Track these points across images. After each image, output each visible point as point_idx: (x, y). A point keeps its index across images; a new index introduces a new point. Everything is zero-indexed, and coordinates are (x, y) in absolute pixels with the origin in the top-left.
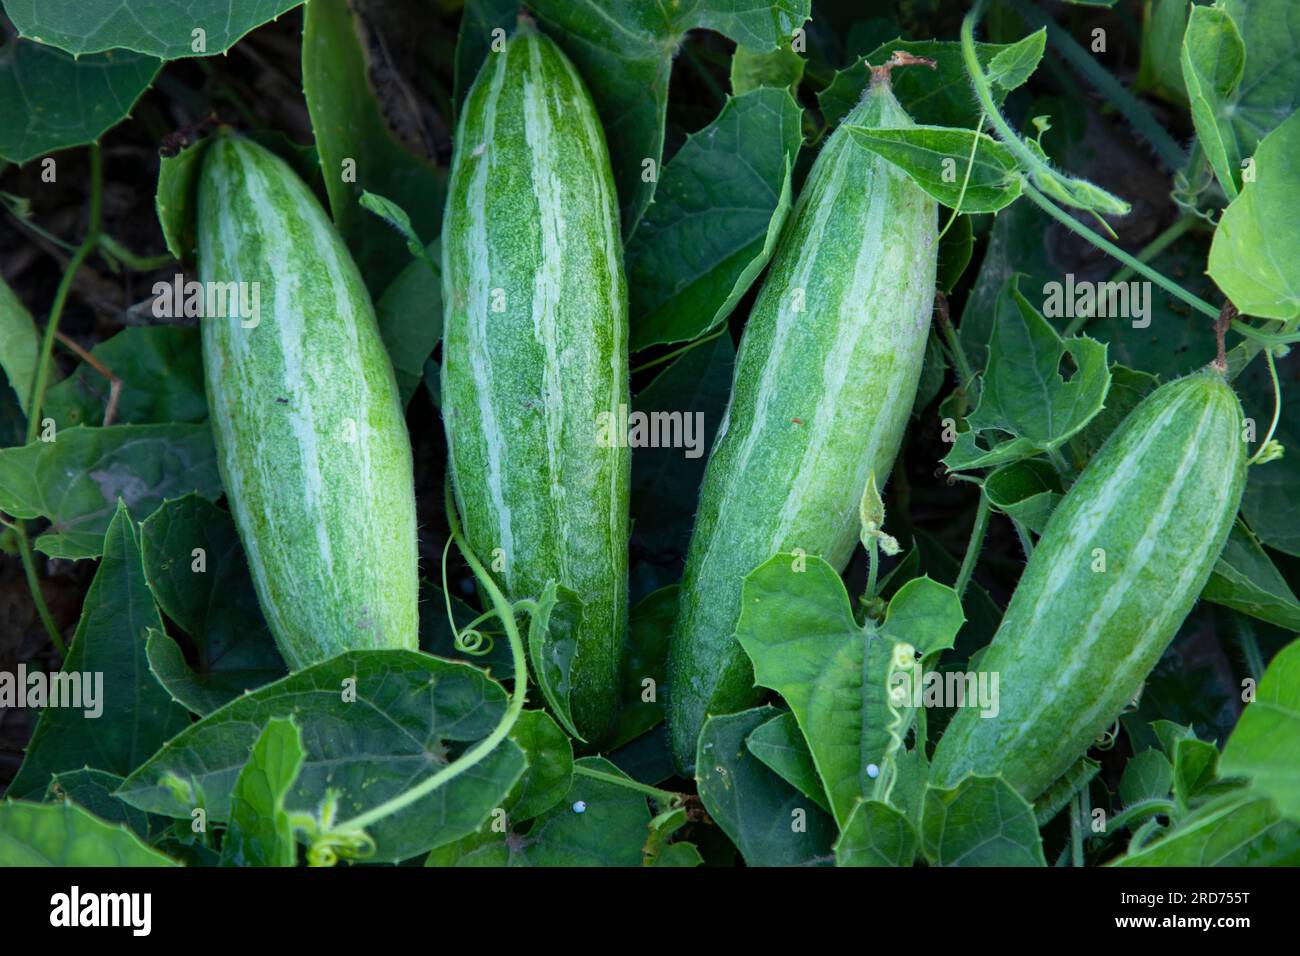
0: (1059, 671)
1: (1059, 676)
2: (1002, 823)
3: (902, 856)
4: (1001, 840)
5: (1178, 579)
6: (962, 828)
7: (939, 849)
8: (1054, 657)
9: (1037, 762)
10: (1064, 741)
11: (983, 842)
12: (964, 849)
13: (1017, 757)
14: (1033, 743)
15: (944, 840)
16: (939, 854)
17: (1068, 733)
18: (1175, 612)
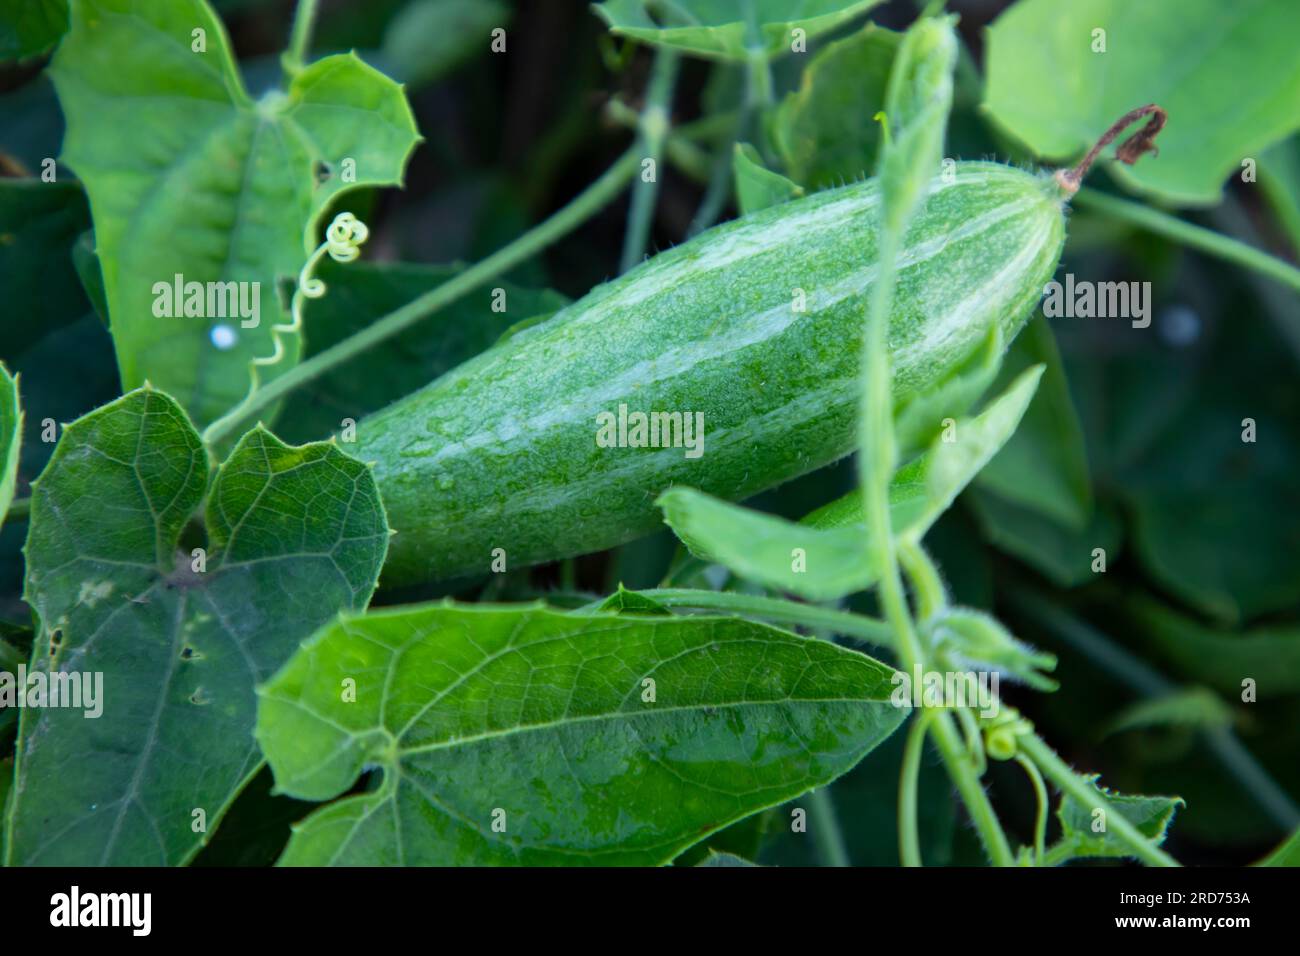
0: (544, 405)
1: (539, 413)
2: (341, 539)
3: (174, 509)
4: (327, 562)
5: (790, 397)
6: (284, 517)
7: (234, 530)
8: (552, 383)
9: (436, 512)
10: (490, 511)
11: (302, 554)
12: (272, 550)
13: (413, 484)
14: (446, 481)
15: (249, 521)
16: (232, 537)
17: (503, 500)
18: (757, 444)
